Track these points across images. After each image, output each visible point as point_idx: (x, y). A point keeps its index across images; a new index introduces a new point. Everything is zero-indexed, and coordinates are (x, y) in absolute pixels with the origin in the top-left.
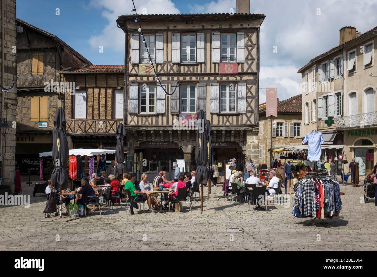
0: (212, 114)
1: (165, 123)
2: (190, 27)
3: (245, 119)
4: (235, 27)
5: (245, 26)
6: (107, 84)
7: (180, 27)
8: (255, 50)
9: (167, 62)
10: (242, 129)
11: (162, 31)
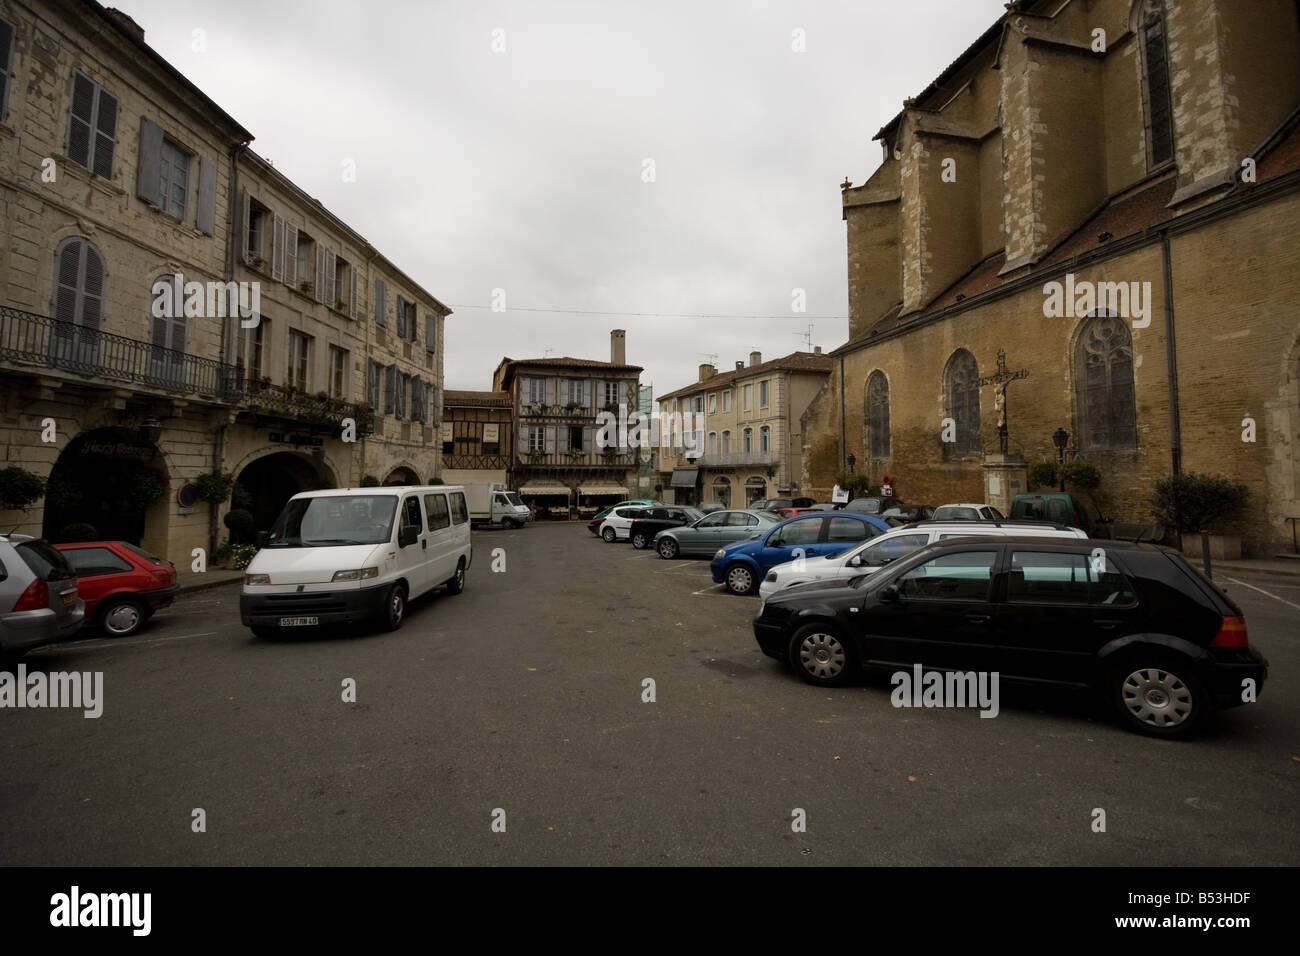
0: (597, 455)
1: (554, 463)
2: (578, 375)
3: (626, 459)
4: (618, 377)
5: (627, 377)
6: (477, 418)
7: (568, 374)
8: (634, 399)
9: (556, 405)
10: (623, 468)
11: (552, 377)
